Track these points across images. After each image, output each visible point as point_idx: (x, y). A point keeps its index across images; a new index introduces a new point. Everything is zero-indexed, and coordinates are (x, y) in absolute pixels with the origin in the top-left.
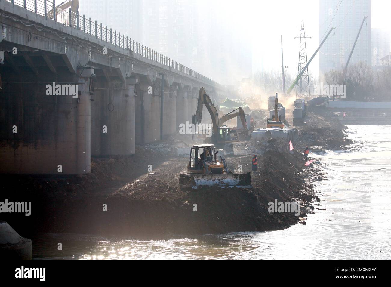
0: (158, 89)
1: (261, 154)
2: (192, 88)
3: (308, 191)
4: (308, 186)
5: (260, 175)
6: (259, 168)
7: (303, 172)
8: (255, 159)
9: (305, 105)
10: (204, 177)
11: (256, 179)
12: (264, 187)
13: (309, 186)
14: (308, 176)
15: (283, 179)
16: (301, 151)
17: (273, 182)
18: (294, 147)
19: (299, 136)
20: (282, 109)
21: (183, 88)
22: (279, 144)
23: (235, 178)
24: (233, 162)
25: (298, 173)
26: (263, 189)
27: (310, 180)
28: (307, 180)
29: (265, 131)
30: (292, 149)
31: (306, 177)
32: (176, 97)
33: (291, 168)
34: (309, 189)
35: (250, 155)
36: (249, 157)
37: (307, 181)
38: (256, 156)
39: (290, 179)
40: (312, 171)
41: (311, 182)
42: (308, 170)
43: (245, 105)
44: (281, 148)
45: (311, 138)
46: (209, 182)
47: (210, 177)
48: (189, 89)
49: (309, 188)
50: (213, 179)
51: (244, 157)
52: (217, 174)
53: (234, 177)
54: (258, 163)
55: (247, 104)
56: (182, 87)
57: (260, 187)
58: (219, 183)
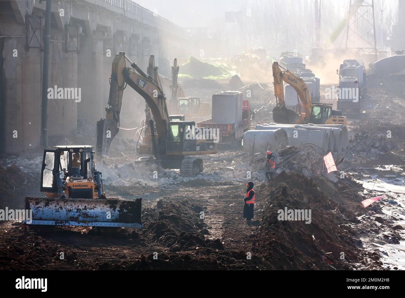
0: (37, 33)
1: (264, 181)
2: (113, 31)
3: (369, 265)
4: (370, 255)
5: (262, 228)
6: (260, 212)
7: (359, 222)
8: (249, 192)
9: (364, 74)
10: (50, 203)
11: (252, 236)
12: (270, 254)
13: (371, 253)
14: (369, 231)
15: (313, 236)
16: (353, 175)
17: (290, 243)
18: (339, 166)
19: (351, 141)
20: (312, 81)
21: (94, 31)
22: (305, 160)
23: (111, 207)
24: (202, 197)
25: (346, 223)
26: (267, 259)
27: (373, 241)
28: (367, 240)
29: (274, 131)
30: (333, 170)
31: (364, 233)
32: (78, 52)
33: (333, 215)
34: (371, 261)
35: (241, 182)
36: (237, 188)
37: (367, 243)
38: (251, 185)
39: (329, 238)
40: (379, 219)
41: (377, 246)
42: (369, 218)
43: (231, 72)
44: (309, 168)
45: (377, 148)
46: (58, 213)
47: (62, 204)
48: (106, 34)
49: (372, 258)
50: (69, 207)
51: (226, 187)
52: (75, 199)
53: (109, 205)
54: (257, 201)
55: (235, 69)
56: (91, 29)
57: (261, 253)
58: (79, 215)
